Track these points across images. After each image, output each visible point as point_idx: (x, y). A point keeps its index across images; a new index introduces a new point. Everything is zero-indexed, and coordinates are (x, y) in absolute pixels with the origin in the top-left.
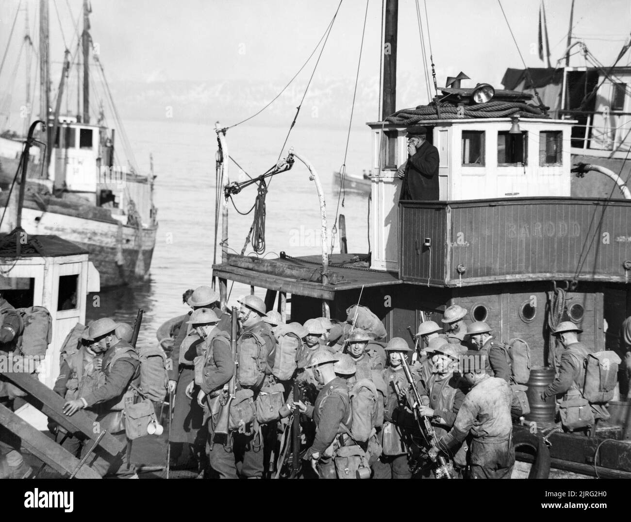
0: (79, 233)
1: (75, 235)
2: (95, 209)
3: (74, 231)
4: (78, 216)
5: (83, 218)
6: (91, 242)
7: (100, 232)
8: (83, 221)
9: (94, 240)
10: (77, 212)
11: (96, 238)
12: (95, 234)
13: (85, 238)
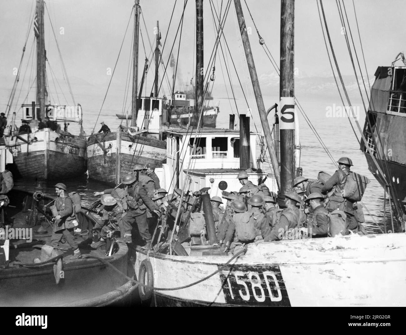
0: (150, 154)
1: (149, 155)
2: (158, 141)
3: (148, 153)
4: (150, 145)
5: (152, 146)
6: (157, 159)
7: (161, 153)
8: (153, 148)
9: (158, 158)
10: (150, 143)
11: (159, 157)
12: (158, 154)
13: (153, 157)
